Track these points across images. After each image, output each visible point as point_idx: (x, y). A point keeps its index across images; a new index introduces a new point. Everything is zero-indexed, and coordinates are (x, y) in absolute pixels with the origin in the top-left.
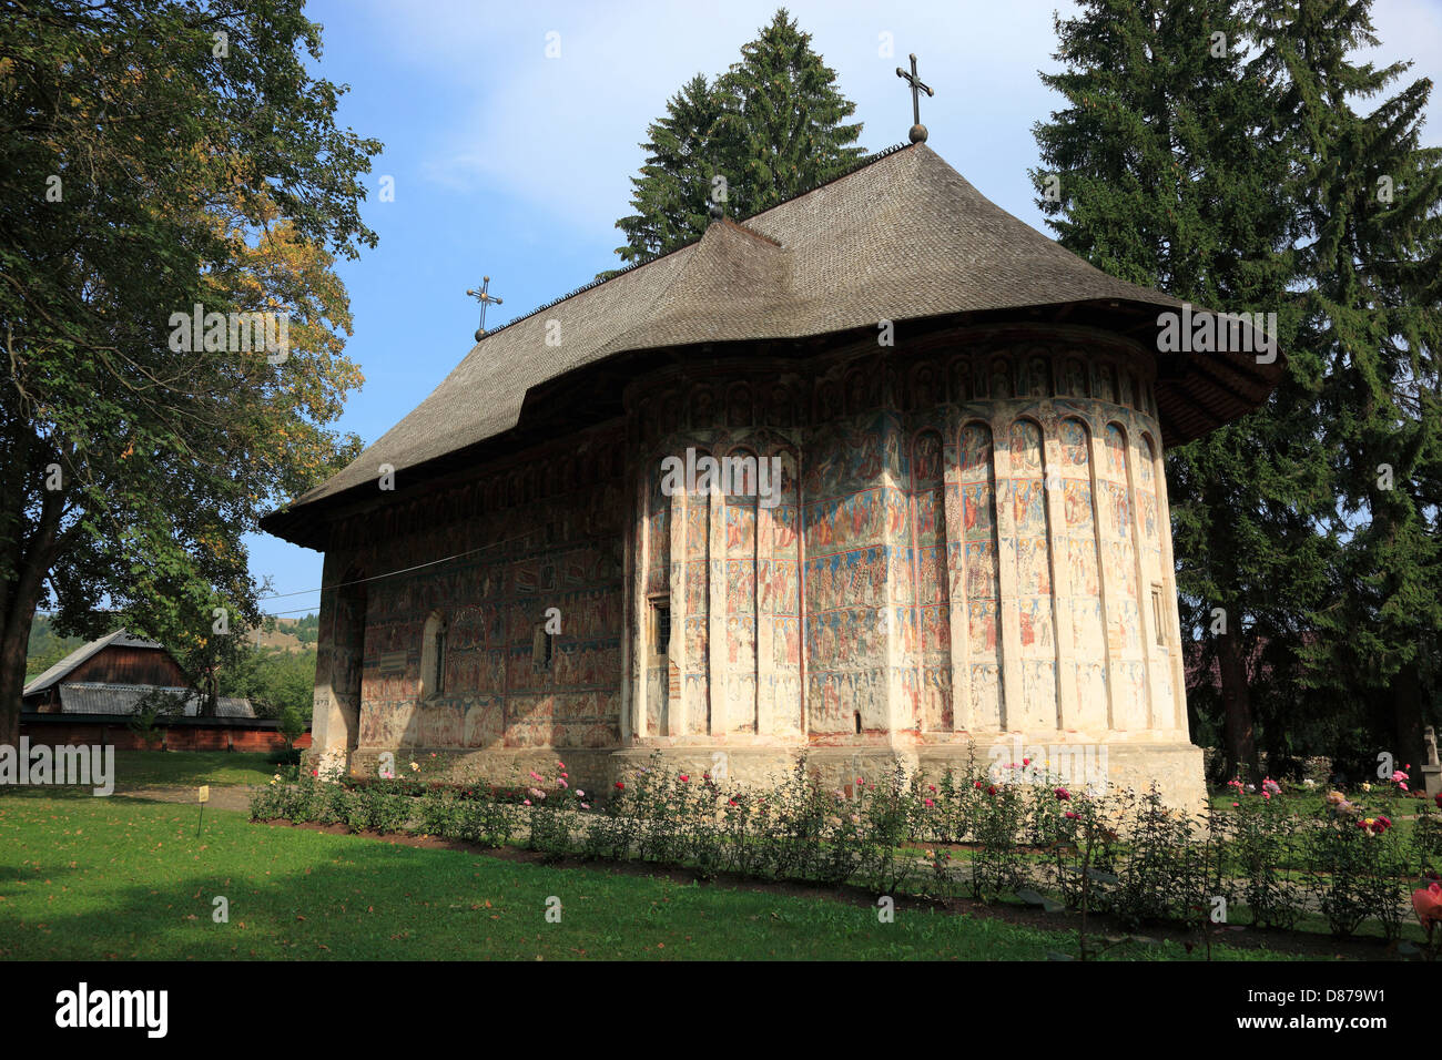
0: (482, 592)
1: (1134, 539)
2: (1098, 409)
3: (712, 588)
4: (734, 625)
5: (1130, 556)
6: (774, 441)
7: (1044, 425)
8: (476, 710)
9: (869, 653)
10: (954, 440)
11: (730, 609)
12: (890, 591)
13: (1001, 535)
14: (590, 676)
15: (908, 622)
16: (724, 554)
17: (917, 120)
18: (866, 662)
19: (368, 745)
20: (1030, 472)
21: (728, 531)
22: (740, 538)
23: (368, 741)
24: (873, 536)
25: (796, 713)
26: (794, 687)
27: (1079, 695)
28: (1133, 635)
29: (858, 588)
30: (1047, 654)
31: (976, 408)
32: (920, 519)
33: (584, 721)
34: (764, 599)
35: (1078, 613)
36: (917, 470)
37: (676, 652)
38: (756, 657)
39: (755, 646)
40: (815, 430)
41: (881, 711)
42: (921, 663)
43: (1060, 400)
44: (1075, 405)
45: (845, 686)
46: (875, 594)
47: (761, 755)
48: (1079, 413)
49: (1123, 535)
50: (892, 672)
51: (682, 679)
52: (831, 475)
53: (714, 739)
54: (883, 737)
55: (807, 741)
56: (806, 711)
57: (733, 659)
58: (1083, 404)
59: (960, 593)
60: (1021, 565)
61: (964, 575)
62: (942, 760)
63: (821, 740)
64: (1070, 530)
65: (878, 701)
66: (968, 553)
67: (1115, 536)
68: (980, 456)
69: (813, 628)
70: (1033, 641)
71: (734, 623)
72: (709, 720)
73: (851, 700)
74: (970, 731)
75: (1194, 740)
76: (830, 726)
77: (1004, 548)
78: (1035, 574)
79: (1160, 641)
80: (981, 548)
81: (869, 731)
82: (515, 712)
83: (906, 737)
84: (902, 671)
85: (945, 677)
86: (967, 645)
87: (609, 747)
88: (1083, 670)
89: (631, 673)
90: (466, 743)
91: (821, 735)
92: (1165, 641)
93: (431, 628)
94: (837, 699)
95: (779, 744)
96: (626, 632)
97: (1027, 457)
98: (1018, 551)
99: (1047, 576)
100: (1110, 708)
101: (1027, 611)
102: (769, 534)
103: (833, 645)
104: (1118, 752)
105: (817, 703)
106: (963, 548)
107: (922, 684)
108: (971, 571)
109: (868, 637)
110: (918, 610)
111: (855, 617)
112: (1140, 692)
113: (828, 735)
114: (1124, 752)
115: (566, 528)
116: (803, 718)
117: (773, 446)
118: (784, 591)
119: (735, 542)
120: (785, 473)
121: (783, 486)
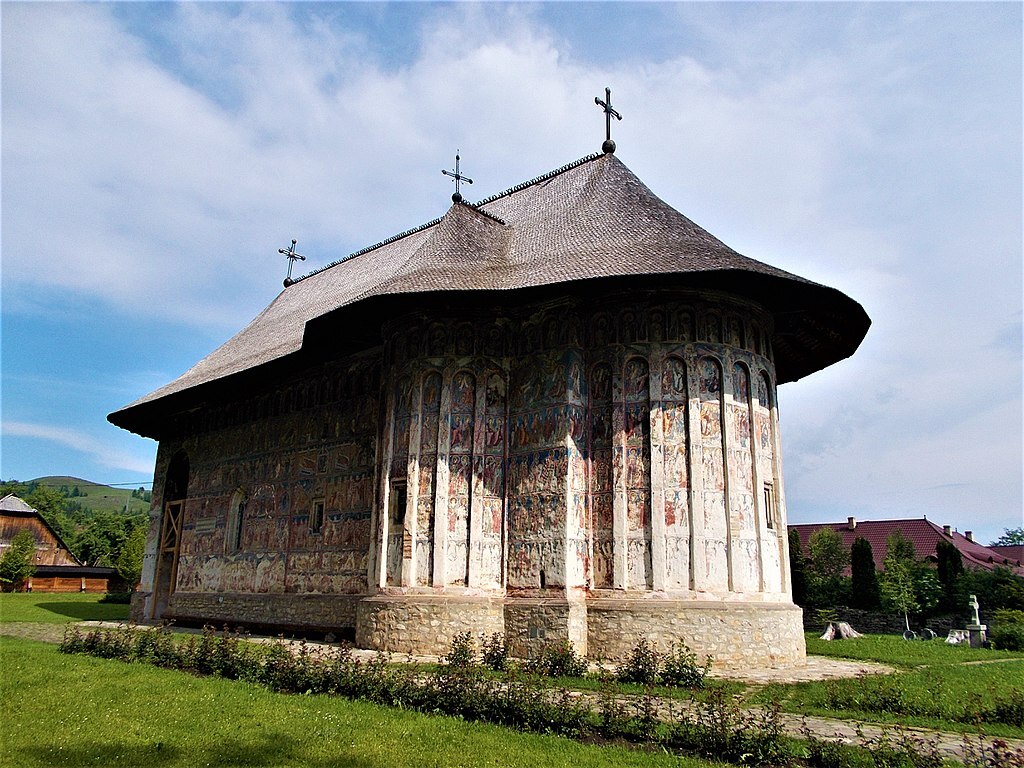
0: (274, 473)
1: (752, 449)
2: (728, 351)
3: (439, 475)
4: (453, 504)
5: (749, 461)
7: (687, 362)
8: (265, 564)
9: (552, 527)
10: (621, 371)
11: (451, 492)
12: (569, 482)
13: (653, 442)
14: (349, 539)
15: (583, 506)
16: (448, 451)
17: (608, 137)
18: (548, 534)
19: (183, 589)
20: (676, 397)
21: (452, 434)
22: (461, 439)
23: (183, 586)
24: (559, 440)
25: (498, 571)
26: (497, 551)
27: (708, 564)
28: (749, 520)
29: (546, 479)
30: (685, 532)
31: (639, 348)
32: (594, 428)
33: (344, 573)
34: (477, 485)
35: (709, 502)
36: (593, 392)
37: (410, 523)
38: (469, 528)
39: (468, 520)
40: (520, 360)
41: (560, 571)
42: (591, 536)
43: (700, 344)
44: (711, 348)
45: (534, 552)
46: (558, 483)
47: (469, 603)
48: (713, 354)
49: (744, 445)
50: (568, 542)
51: (414, 544)
52: (530, 394)
53: (435, 590)
54: (561, 593)
55: (505, 593)
56: (505, 570)
57: (452, 529)
58: (717, 348)
59: (621, 484)
60: (667, 465)
61: (625, 471)
62: (604, 611)
63: (516, 592)
64: (704, 440)
65: (559, 565)
66: (628, 454)
67: (738, 446)
68: (639, 383)
69: (513, 508)
70: (674, 523)
71: (453, 501)
72: (431, 575)
73: (538, 563)
74: (626, 589)
75: (796, 601)
76: (523, 582)
77: (654, 451)
78: (677, 472)
79: (769, 526)
80: (638, 451)
81: (551, 587)
82: (294, 566)
83: (579, 592)
84: (577, 542)
85: (608, 547)
86: (625, 524)
87: (362, 594)
88: (710, 546)
89: (376, 538)
90: (256, 589)
91: (516, 588)
92: (774, 525)
93: (236, 501)
94: (528, 562)
95: (484, 595)
96: (374, 506)
98: (665, 455)
99: (685, 474)
100: (730, 575)
101: (670, 500)
102: (483, 436)
103: (527, 521)
104: (736, 610)
105: (514, 564)
106: (624, 450)
107: (591, 552)
108: (630, 468)
109: (552, 515)
110: (590, 497)
111: (543, 500)
112: (755, 564)
113: (521, 589)
114: (741, 609)
115: (337, 428)
116: (502, 576)
117: (488, 371)
118: (492, 479)
119: (457, 441)
120: (496, 391)
121: (494, 402)
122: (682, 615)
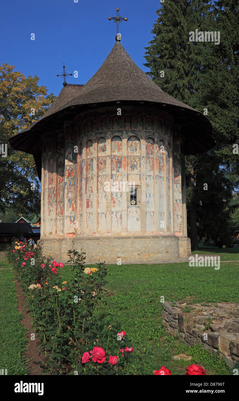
2: (109, 133)
4: (50, 206)
6: (57, 154)
7: (93, 141)
11: (49, 202)
13: (83, 176)
15: (74, 203)
16: (48, 187)
20: (91, 156)
21: (49, 181)
27: (99, 222)
30: (92, 210)
35: (100, 198)
43: (97, 133)
44: (101, 133)
47: (50, 241)
48: (103, 135)
49: (118, 171)
50: (65, 217)
57: (49, 215)
58: (104, 133)
60: (88, 184)
67: (116, 172)
70: (89, 207)
74: (79, 233)
77: (83, 180)
78: (90, 187)
84: (70, 217)
88: (100, 215)
95: (56, 237)
97: (90, 152)
98: (86, 181)
101: (88, 198)
104: (103, 239)
112: (120, 220)
114: (105, 239)
117: (57, 156)
118: (60, 196)
119: (50, 183)
120: (61, 162)
121: (60, 166)
122: (86, 242)
